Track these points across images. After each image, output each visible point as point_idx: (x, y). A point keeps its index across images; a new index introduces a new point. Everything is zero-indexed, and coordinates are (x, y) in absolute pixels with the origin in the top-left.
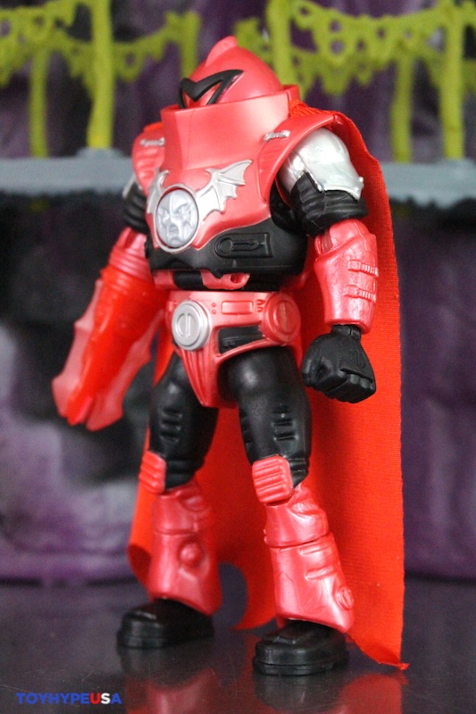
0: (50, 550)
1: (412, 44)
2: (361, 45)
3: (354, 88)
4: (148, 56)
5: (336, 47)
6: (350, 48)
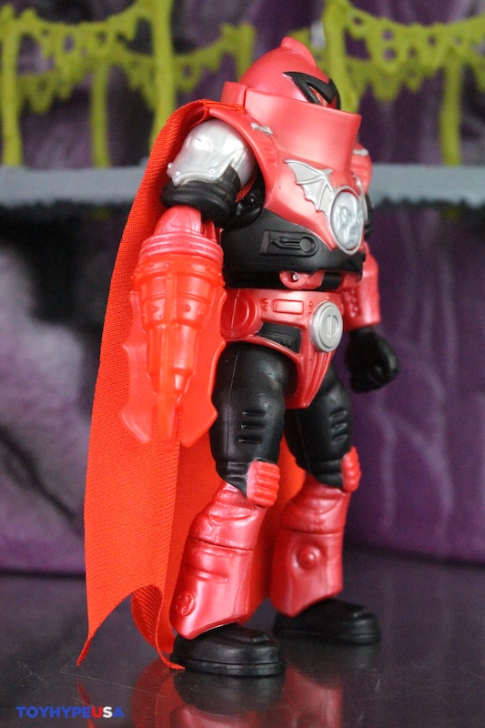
1: (462, 50)
2: (413, 52)
3: (404, 94)
4: (205, 68)
5: (391, 54)
6: (403, 56)
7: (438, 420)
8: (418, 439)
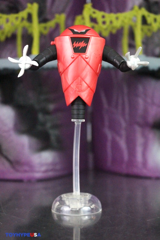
0: (26, 171)
1: (126, 21)
2: (111, 22)
3: (111, 35)
4: (51, 27)
5: (104, 23)
6: (108, 23)
7: (123, 133)
8: (118, 139)
